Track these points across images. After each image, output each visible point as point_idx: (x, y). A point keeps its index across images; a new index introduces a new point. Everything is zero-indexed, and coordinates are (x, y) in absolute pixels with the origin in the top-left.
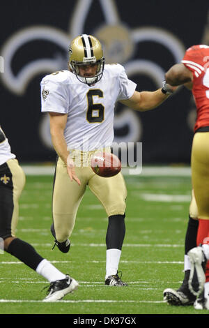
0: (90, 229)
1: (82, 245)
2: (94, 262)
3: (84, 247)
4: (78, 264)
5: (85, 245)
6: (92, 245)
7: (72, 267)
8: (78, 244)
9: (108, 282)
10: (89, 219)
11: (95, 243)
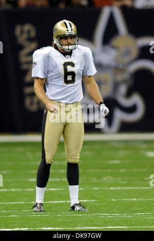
0: (110, 177)
1: (104, 188)
2: (113, 200)
3: (106, 190)
4: (102, 202)
5: (107, 188)
6: (112, 188)
7: (98, 204)
8: (101, 188)
9: (73, 208)
10: (109, 171)
11: (113, 187)
